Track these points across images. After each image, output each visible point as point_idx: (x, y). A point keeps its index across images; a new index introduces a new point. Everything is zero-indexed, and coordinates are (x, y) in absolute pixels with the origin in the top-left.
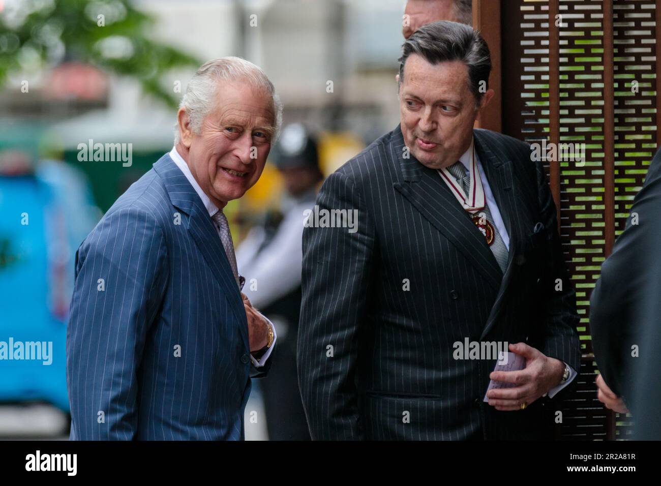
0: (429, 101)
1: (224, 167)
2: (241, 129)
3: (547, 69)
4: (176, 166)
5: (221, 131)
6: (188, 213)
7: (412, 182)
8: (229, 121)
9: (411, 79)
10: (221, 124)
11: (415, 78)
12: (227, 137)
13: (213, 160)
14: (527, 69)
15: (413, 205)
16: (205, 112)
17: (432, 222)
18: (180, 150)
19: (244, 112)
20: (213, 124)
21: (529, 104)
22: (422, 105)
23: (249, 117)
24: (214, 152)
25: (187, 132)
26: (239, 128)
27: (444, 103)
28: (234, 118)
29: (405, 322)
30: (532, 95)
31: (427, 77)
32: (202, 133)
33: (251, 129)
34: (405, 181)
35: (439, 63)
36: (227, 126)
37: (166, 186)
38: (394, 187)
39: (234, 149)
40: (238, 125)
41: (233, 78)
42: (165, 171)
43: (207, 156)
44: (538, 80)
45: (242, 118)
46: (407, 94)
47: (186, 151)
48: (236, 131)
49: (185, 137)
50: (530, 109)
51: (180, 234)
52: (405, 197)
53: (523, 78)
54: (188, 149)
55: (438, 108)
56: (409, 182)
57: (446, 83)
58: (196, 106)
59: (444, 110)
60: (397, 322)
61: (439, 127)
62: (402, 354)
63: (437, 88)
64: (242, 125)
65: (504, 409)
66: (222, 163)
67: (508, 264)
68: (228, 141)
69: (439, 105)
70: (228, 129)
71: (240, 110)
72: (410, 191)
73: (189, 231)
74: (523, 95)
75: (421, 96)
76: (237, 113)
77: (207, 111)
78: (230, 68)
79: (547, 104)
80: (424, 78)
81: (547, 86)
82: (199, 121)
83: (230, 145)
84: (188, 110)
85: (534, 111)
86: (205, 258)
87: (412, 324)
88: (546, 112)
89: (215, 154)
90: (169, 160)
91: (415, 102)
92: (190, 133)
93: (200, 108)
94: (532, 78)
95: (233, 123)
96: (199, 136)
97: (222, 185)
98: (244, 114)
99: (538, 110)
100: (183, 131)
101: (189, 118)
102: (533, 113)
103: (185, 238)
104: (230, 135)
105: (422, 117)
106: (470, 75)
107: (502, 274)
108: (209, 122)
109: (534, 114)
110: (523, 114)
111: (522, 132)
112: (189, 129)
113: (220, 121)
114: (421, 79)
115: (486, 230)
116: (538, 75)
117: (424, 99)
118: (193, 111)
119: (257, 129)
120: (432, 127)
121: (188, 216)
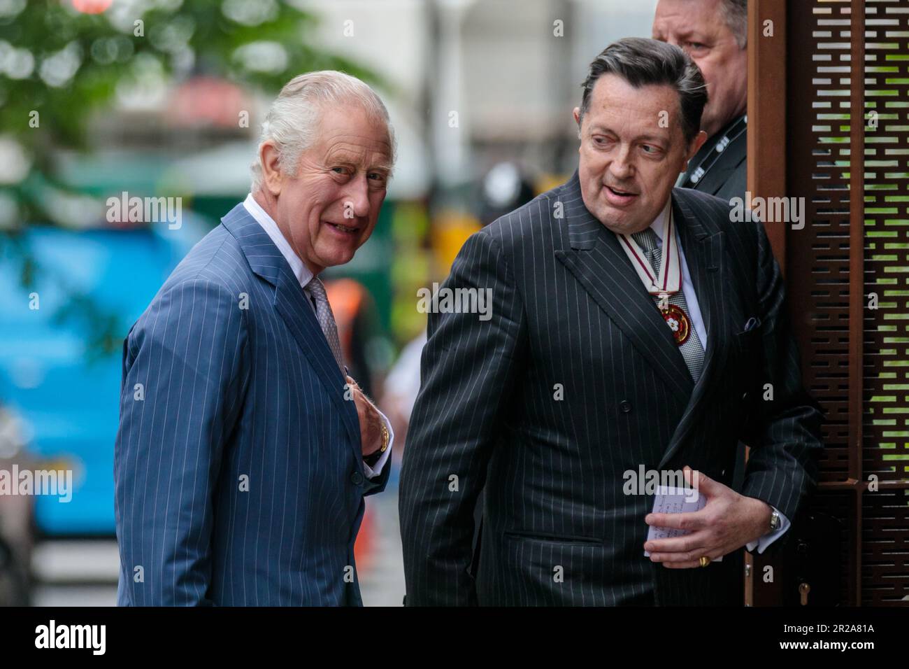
0: (627, 137)
1: (329, 221)
2: (352, 169)
3: (847, 93)
4: (254, 221)
5: (327, 172)
6: (273, 283)
7: (582, 250)
8: (338, 158)
9: (604, 107)
10: (327, 163)
11: (609, 104)
12: (335, 181)
13: (315, 211)
14: (820, 93)
15: (578, 281)
16: (303, 147)
17: (603, 307)
18: (262, 199)
19: (359, 147)
20: (315, 163)
21: (824, 140)
22: (616, 143)
23: (364, 153)
24: (317, 202)
25: (274, 173)
26: (350, 167)
27: (647, 142)
28: (345, 153)
29: (557, 439)
30: (828, 129)
31: (627, 104)
32: (298, 175)
33: (366, 169)
34: (572, 248)
35: (644, 86)
36: (335, 165)
37: (243, 247)
38: (556, 256)
39: (343, 197)
40: (349, 164)
41: (340, 100)
42: (240, 228)
43: (306, 207)
44: (835, 109)
45: (356, 154)
46: (597, 126)
47: (271, 201)
48: (345, 172)
49: (271, 181)
50: (825, 147)
51: (264, 312)
52: (569, 270)
53: (816, 105)
54: (276, 197)
55: (638, 148)
56: (578, 250)
57: (652, 112)
58: (291, 138)
59: (645, 151)
60: (548, 438)
61: (637, 174)
62: (552, 484)
63: (639, 118)
64: (355, 163)
65: (676, 566)
66: (326, 216)
67: (702, 370)
68: (336, 186)
69: (639, 143)
70: (337, 169)
71: (352, 144)
72: (577, 262)
73: (276, 308)
74: (815, 128)
75: (616, 130)
76: (349, 147)
77: (307, 145)
78: (336, 88)
79: (847, 140)
80: (623, 105)
81: (847, 117)
82: (293, 159)
83: (339, 191)
84: (277, 143)
85: (830, 150)
86: (298, 344)
87: (567, 443)
88: (847, 152)
89: (318, 204)
90: (244, 213)
91: (608, 138)
92: (279, 176)
93: (295, 141)
94: (828, 105)
95: (344, 160)
96: (294, 179)
97: (326, 246)
98: (357, 149)
99: (836, 148)
100: (268, 173)
101: (279, 154)
102: (828, 152)
103: (270, 317)
104: (339, 177)
105: (615, 159)
106: (682, 105)
107: (693, 383)
108: (308, 161)
109: (829, 154)
110: (814, 154)
111: (814, 178)
112: (278, 171)
113: (326, 158)
114: (617, 106)
115: (679, 323)
116: (836, 101)
117: (620, 134)
118: (285, 145)
119: (374, 169)
120: (629, 172)
121: (273, 287)
